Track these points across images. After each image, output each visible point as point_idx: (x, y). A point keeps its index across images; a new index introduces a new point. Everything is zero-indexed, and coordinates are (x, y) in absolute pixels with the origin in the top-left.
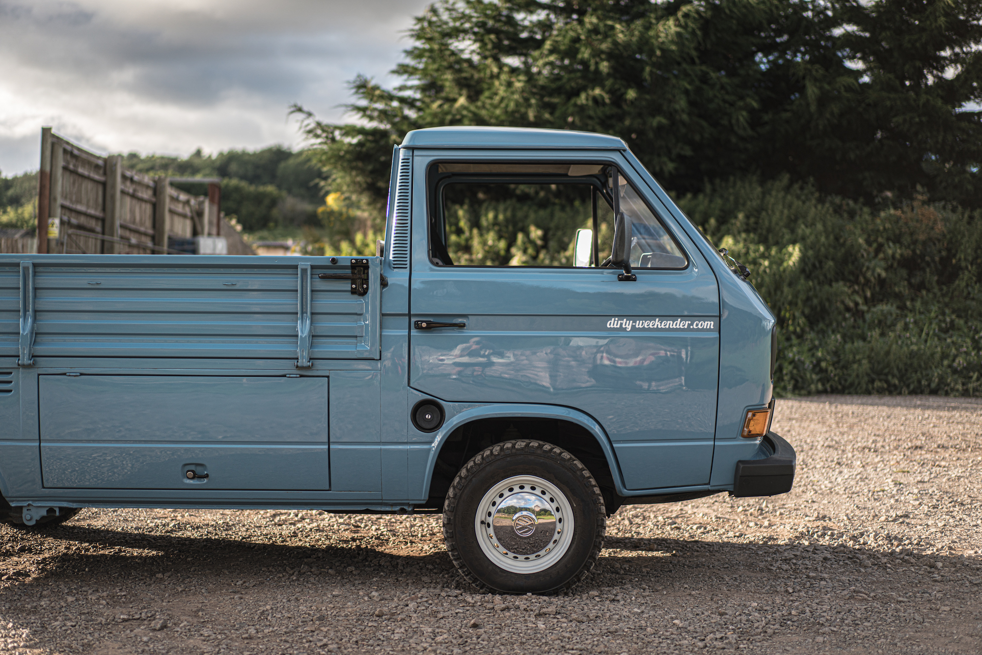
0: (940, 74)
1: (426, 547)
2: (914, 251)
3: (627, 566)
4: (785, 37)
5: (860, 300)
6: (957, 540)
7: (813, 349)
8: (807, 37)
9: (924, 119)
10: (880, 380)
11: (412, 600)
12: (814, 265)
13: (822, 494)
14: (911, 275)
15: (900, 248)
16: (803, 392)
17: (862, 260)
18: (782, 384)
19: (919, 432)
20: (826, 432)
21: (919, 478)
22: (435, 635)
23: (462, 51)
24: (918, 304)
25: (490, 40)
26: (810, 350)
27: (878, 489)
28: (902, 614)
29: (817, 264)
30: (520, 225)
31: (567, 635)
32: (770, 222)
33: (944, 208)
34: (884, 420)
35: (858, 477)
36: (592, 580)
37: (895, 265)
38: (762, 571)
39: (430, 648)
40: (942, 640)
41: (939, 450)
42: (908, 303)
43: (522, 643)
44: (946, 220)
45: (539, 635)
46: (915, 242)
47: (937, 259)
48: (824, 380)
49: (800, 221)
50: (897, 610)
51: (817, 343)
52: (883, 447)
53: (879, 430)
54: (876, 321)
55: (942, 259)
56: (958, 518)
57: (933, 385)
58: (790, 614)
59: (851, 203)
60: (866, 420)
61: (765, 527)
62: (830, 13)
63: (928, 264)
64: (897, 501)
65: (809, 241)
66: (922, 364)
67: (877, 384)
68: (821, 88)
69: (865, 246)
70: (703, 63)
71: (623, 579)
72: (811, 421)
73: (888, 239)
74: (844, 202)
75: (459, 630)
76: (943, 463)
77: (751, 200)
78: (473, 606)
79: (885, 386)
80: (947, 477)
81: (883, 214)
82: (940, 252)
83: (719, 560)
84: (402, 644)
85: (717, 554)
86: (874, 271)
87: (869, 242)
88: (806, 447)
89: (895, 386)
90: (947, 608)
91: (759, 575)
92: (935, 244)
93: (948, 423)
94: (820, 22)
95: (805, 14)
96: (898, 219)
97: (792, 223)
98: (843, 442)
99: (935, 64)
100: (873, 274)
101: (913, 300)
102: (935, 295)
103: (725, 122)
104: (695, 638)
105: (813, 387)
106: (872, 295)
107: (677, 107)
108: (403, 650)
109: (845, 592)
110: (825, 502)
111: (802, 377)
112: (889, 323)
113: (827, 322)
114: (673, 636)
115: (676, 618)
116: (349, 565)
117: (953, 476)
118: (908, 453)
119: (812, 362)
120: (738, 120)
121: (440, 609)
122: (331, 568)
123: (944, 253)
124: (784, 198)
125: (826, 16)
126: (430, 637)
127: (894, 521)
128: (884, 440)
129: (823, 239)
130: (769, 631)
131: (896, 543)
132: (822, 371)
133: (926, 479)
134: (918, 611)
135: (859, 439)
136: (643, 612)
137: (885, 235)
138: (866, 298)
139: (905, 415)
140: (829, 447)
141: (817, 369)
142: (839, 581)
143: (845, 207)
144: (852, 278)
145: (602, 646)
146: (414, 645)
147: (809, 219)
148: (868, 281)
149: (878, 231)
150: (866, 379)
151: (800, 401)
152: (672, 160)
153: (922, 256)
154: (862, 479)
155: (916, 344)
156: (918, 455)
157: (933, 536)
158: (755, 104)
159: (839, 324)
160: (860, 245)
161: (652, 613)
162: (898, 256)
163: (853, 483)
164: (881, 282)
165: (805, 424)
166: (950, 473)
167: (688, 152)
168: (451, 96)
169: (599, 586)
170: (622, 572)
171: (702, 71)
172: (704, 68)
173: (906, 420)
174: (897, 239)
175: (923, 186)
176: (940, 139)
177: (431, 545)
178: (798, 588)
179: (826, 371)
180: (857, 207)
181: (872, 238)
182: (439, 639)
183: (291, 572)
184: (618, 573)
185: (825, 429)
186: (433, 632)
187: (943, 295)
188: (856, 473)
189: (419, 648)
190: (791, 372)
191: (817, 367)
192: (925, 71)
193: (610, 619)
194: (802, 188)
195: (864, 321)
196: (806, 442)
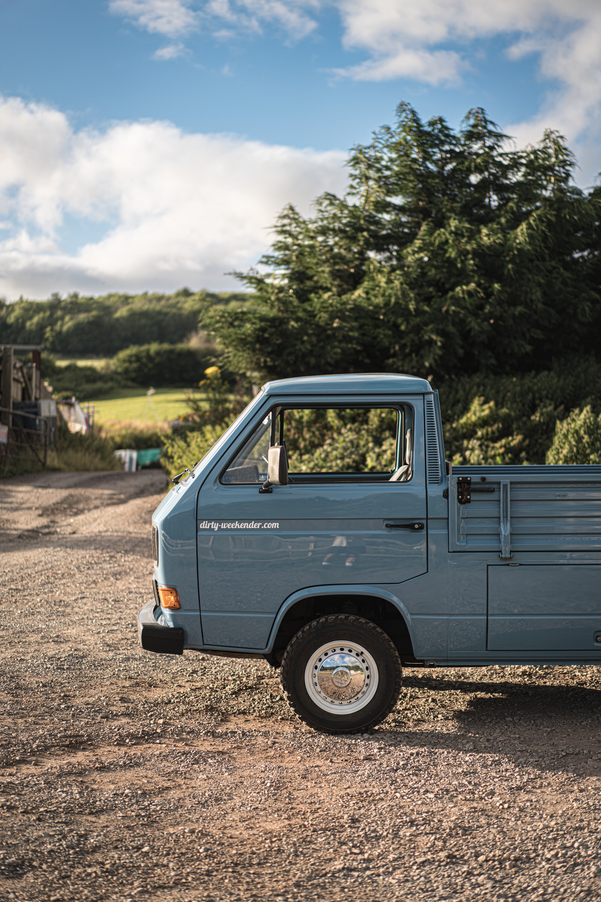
107: (534, 297)
152: (528, 343)
158: (597, 296)
167: (539, 335)
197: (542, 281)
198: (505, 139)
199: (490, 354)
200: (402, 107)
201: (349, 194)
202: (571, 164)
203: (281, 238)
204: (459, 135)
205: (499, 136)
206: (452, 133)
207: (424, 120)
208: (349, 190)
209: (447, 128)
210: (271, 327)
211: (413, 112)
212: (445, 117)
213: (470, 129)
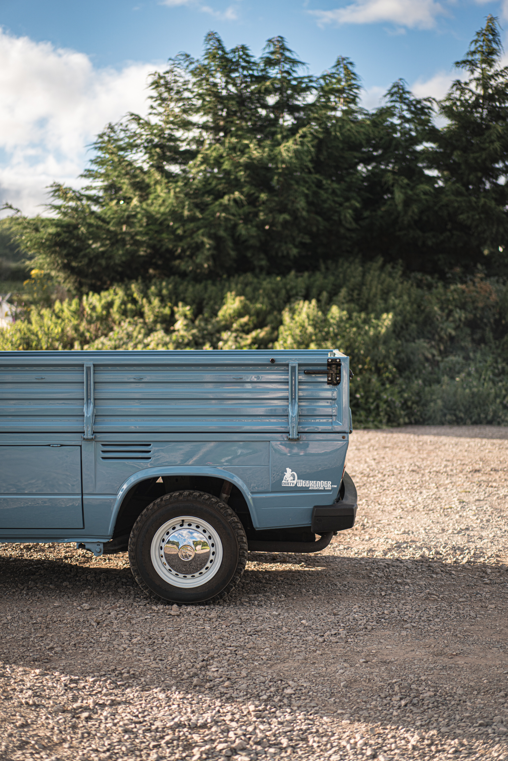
0: (494, 181)
1: (120, 564)
2: (475, 315)
3: (267, 576)
4: (380, 152)
5: (435, 352)
6: (502, 549)
7: (401, 391)
8: (397, 152)
9: (483, 216)
10: (451, 414)
11: (113, 609)
12: (402, 327)
13: (407, 511)
14: (473, 333)
15: (465, 313)
16: (395, 424)
17: (437, 323)
18: (379, 418)
19: (477, 458)
20: (411, 458)
21: (477, 497)
22: (131, 637)
23: (135, 161)
24: (478, 355)
25: (156, 152)
26: (399, 392)
27: (447, 506)
28: (461, 612)
29: (404, 327)
30: (182, 296)
31: (226, 635)
32: (369, 294)
33: (498, 282)
34: (453, 447)
35: (434, 496)
36: (242, 588)
37: (462, 325)
38: (364, 578)
39: (128, 649)
40: (489, 631)
41: (492, 472)
42: (471, 355)
43: (194, 642)
44: (497, 291)
45: (206, 636)
46: (476, 308)
47: (492, 320)
48: (409, 415)
49: (391, 294)
50: (458, 608)
51: (404, 387)
52: (452, 470)
53: (449, 455)
54: (448, 369)
55: (496, 320)
56: (503, 530)
57: (489, 418)
58: (383, 613)
59: (429, 278)
60: (440, 447)
61: (366, 541)
62: (413, 134)
63: (486, 325)
64: (460, 516)
65: (398, 309)
66: (481, 402)
67: (448, 417)
68: (405, 194)
69: (439, 312)
70: (317, 172)
71: (265, 587)
72: (400, 449)
73: (456, 306)
74: (424, 278)
75: (149, 633)
76: (494, 484)
77: (354, 277)
78: (158, 613)
79: (454, 418)
80: (497, 496)
81: (452, 287)
82: (494, 315)
83: (333, 569)
84: (108, 645)
85: (332, 564)
86: (446, 330)
87: (442, 309)
88: (396, 472)
89: (461, 418)
90: (493, 606)
91: (362, 582)
92: (490, 309)
93: (499, 449)
94: (406, 141)
95: (395, 135)
96: (463, 292)
97: (385, 295)
98: (423, 466)
99: (491, 173)
100: (445, 334)
101: (475, 352)
102: (490, 347)
103: (335, 218)
104: (317, 634)
105: (401, 420)
106: (445, 348)
107: (298, 206)
108: (109, 651)
109: (423, 594)
110: (409, 518)
111: (393, 413)
112: (457, 369)
113: (412, 370)
114: (301, 633)
115: (304, 619)
116: (64, 581)
117: (501, 495)
118: (470, 475)
119: (400, 402)
120: (345, 216)
121: (134, 615)
122: (51, 583)
123: (497, 316)
124: (379, 276)
125: (411, 135)
126: (128, 639)
127: (459, 533)
128: (453, 465)
129: (408, 308)
130: (369, 627)
131: (458, 553)
132: (408, 408)
133: (482, 498)
134: (473, 608)
135: (434, 464)
136: (279, 614)
137: (454, 303)
138: (440, 351)
139: (468, 443)
140: (413, 471)
141: (405, 407)
142: (418, 585)
143: (425, 282)
144: (430, 336)
145: (251, 643)
146: (116, 646)
147: (398, 292)
148: (441, 339)
149: (449, 300)
150: (440, 413)
151: (392, 432)
152: (296, 247)
153: (481, 319)
154: (436, 499)
155: (476, 387)
156: (477, 477)
157: (485, 545)
158: (358, 205)
159: (420, 372)
160: (435, 312)
161: (286, 614)
162: (463, 319)
163: (429, 502)
164: (451, 338)
165: (396, 451)
166: (499, 492)
167: (307, 240)
168: (128, 195)
169: (248, 593)
170: (264, 581)
171: (316, 178)
172: (317, 176)
173: (469, 446)
174: (463, 307)
175: (482, 265)
176: (494, 230)
177: (124, 562)
178: (389, 592)
179: (411, 408)
180: (434, 281)
181: (445, 306)
182: (134, 641)
183: (22, 588)
184: (261, 582)
185: (410, 456)
186: (130, 635)
187: (497, 348)
188: (431, 493)
189: (120, 648)
190: (386, 410)
191: (405, 406)
192: (484, 179)
193: (256, 620)
194: (393, 268)
195: (439, 368)
196: (396, 467)
197: (306, 191)
198: (300, 65)
199: (262, 256)
200: (211, 36)
201: (150, 114)
202: (358, 88)
203: (100, 153)
204: (258, 61)
205: (294, 62)
206: (252, 60)
207: (228, 47)
208: (150, 111)
209: (248, 55)
210: (65, 232)
211: (219, 40)
212: (247, 45)
213: (268, 55)
